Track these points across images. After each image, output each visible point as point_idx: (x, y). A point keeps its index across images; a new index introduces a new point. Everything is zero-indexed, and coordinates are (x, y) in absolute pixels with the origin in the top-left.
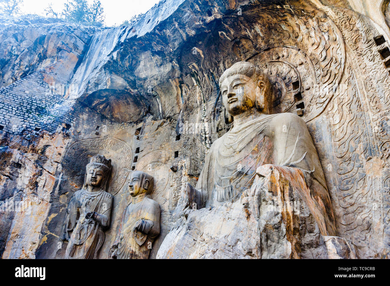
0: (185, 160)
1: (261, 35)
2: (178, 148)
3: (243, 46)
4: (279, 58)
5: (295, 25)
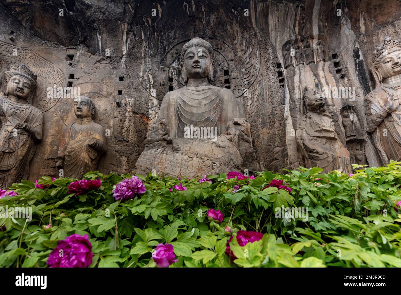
0: (129, 100)
1: (212, 24)
2: (121, 88)
3: (196, 25)
4: (218, 49)
5: (236, 31)
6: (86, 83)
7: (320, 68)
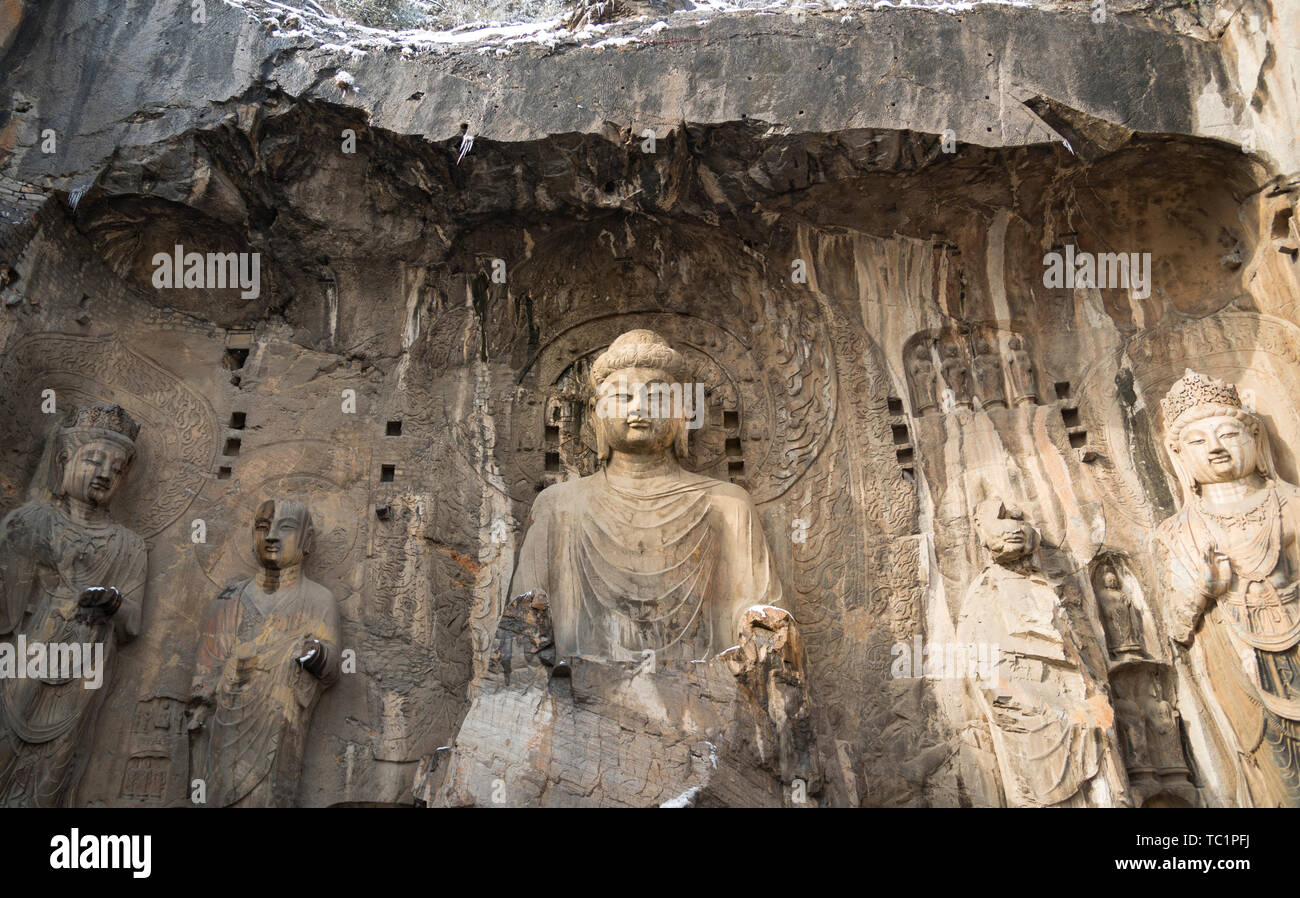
0: (418, 498)
1: (685, 279)
2: (393, 458)
3: (633, 279)
4: (703, 344)
5: (758, 297)
6: (283, 442)
7: (1022, 424)
